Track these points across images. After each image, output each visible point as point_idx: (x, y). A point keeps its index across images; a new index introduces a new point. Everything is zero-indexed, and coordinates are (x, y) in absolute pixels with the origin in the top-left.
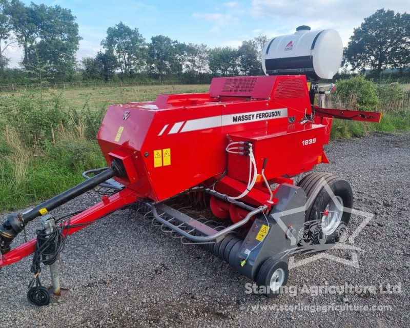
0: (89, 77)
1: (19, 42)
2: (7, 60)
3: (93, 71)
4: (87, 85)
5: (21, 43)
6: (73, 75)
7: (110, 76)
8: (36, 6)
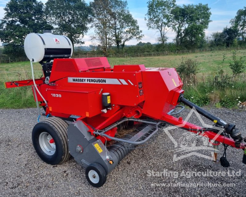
0: (215, 45)
1: (173, 28)
2: (167, 38)
3: (219, 40)
4: (212, 50)
5: (174, 29)
6: (204, 44)
7: (231, 43)
8: (185, 6)
